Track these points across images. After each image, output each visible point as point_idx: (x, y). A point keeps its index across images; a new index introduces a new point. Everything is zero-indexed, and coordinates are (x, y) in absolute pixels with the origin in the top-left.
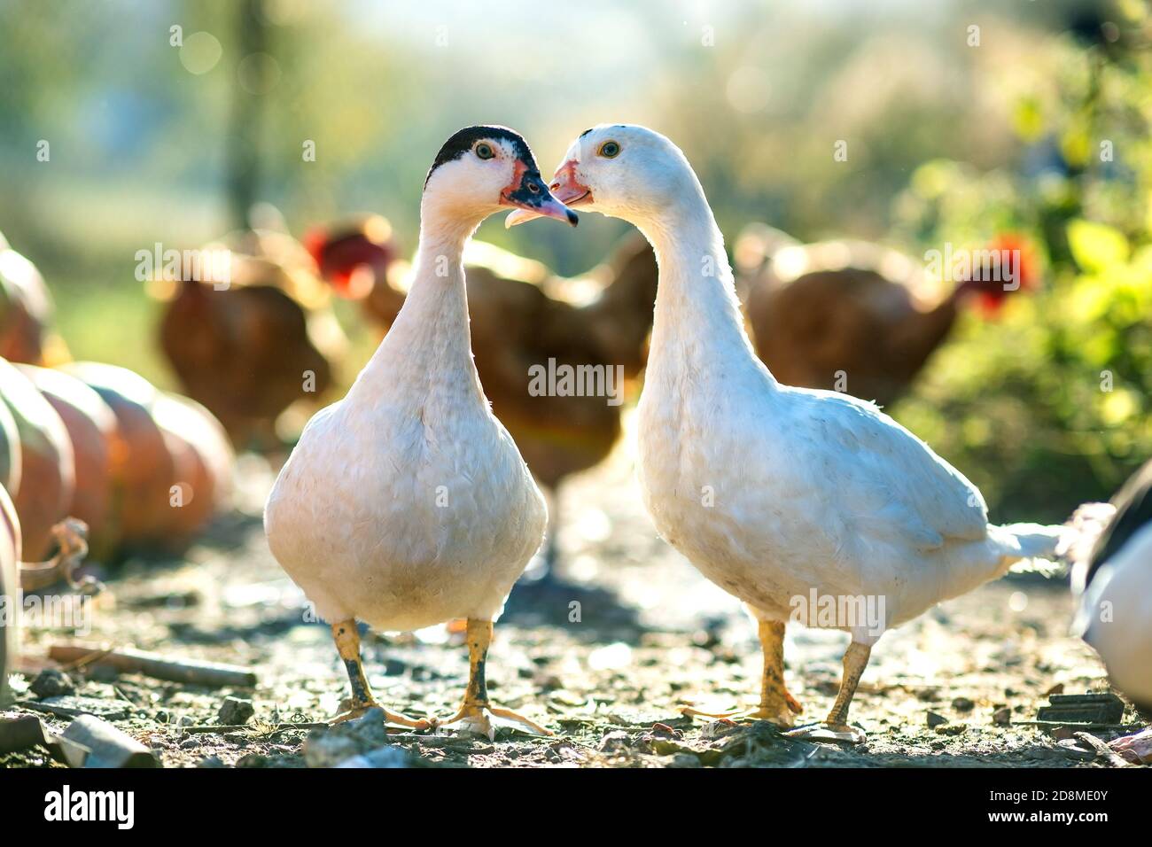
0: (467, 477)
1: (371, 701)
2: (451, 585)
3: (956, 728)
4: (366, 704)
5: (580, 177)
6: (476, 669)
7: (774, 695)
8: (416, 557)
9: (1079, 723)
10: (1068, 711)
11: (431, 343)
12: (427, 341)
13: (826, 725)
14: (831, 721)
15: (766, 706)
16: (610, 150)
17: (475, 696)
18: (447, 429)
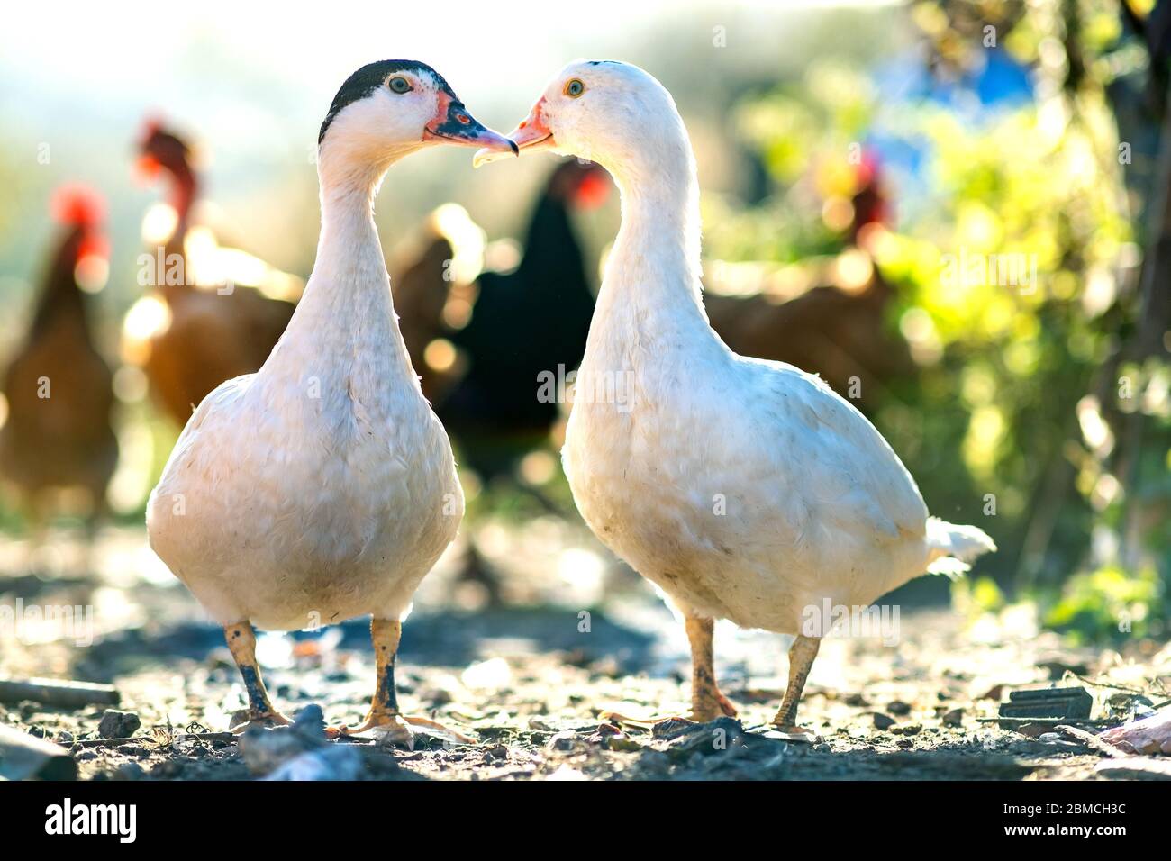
0: (400, 461)
1: (271, 710)
2: (368, 583)
3: (912, 727)
4: (265, 714)
5: (545, 117)
6: (384, 674)
7: (707, 698)
8: (340, 552)
9: (1050, 719)
10: (1033, 707)
11: (352, 303)
12: (348, 300)
13: (775, 726)
14: (780, 722)
15: (699, 710)
16: (575, 88)
17: (385, 704)
18: (378, 403)
